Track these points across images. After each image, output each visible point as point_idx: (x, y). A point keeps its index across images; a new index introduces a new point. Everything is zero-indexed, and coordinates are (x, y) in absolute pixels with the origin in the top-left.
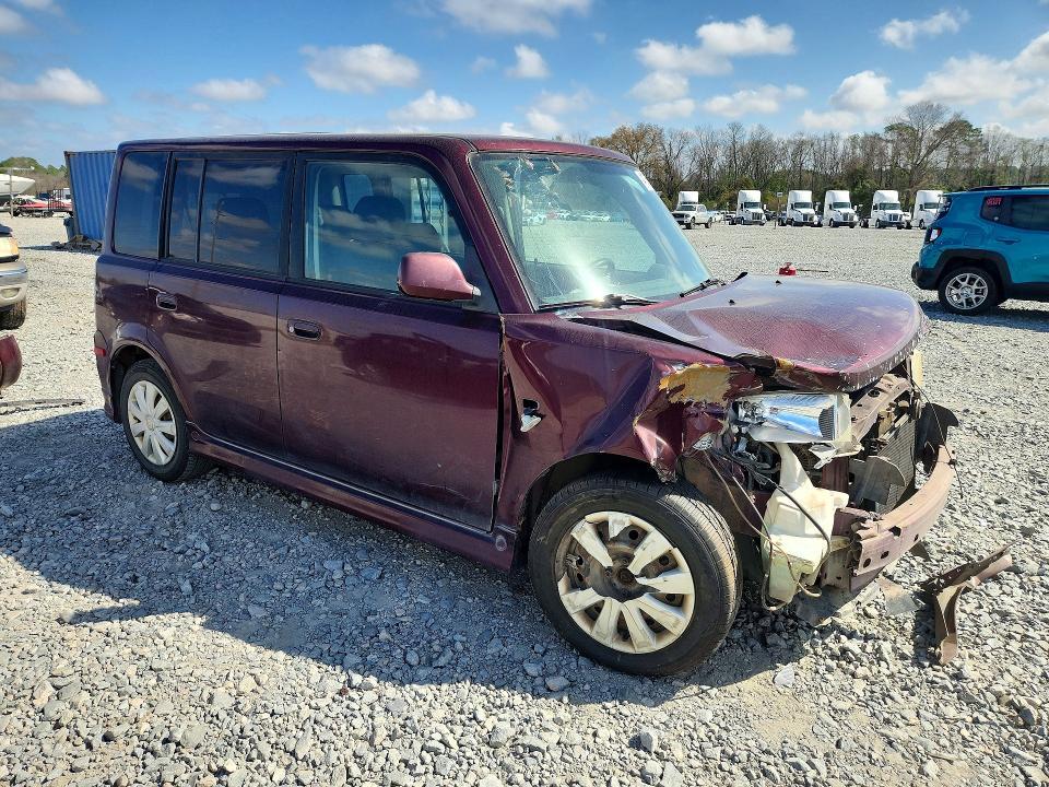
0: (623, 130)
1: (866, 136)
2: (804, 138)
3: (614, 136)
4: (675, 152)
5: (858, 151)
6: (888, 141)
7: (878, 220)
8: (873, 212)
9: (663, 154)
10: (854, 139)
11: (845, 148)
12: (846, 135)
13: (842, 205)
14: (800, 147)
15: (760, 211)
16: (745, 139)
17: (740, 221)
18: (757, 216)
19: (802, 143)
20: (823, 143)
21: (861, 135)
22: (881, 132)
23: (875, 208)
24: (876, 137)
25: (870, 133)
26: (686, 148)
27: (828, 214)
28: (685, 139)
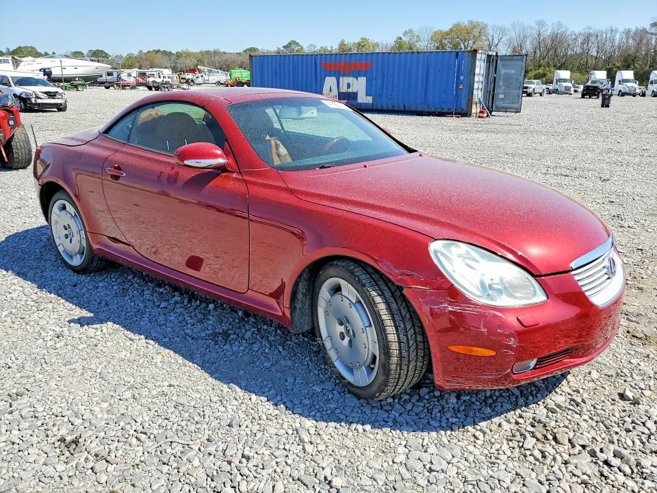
0: (457, 25)
1: (637, 30)
2: (591, 31)
3: (451, 30)
4: (496, 41)
5: (631, 41)
6: (652, 34)
7: (653, 91)
8: (650, 86)
9: (487, 43)
10: (628, 32)
11: (621, 39)
12: (621, 29)
13: (628, 81)
14: (587, 38)
15: (569, 84)
16: (547, 32)
17: (556, 91)
18: (567, 89)
19: (590, 35)
20: (604, 35)
21: (634, 29)
22: (648, 27)
23: (652, 83)
24: (644, 31)
25: (640, 28)
26: (504, 39)
27: (618, 87)
28: (503, 31)
